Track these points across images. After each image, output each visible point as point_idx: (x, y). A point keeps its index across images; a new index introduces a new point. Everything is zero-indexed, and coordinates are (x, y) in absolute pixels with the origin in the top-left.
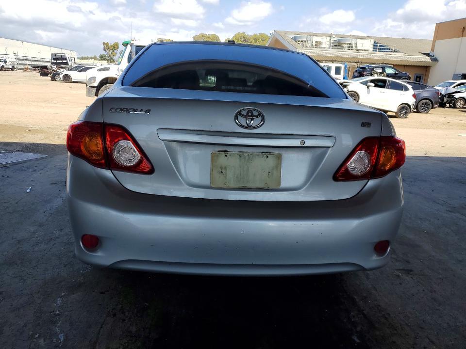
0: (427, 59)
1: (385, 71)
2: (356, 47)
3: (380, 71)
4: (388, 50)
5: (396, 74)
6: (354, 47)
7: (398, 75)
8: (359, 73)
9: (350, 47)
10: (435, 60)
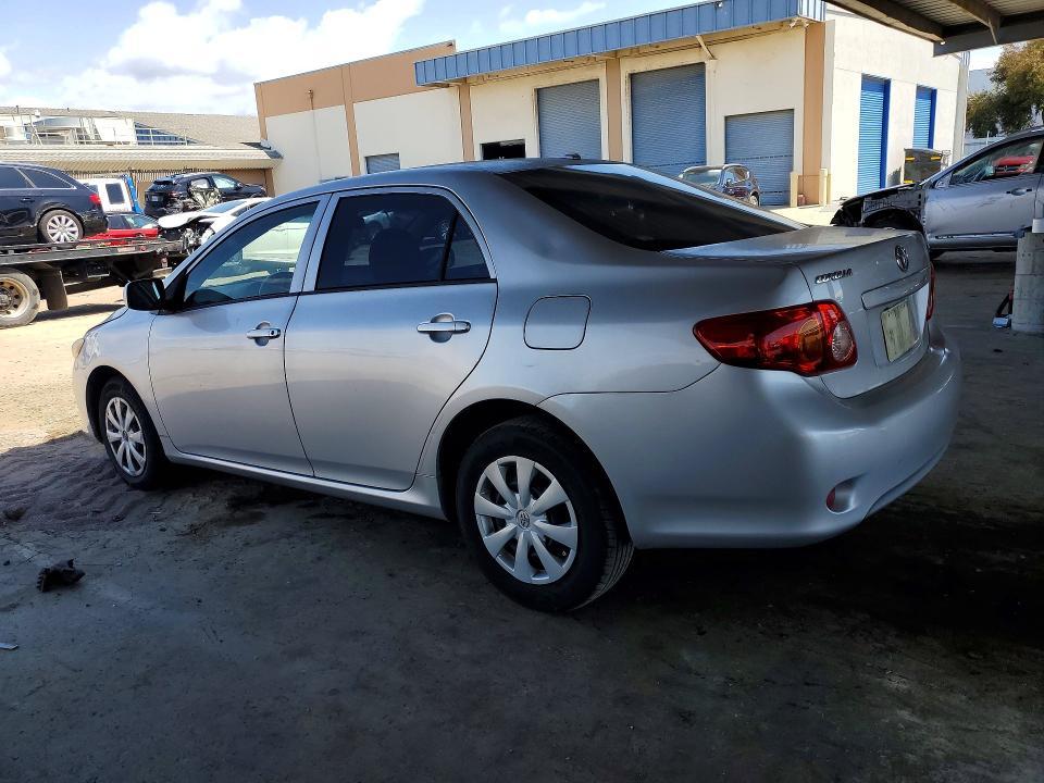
0: (261, 155)
1: (215, 186)
2: (98, 137)
3: (205, 185)
4: (174, 140)
5: (237, 189)
6: (92, 137)
7: (243, 191)
8: (160, 194)
9: (82, 138)
10: (276, 155)
